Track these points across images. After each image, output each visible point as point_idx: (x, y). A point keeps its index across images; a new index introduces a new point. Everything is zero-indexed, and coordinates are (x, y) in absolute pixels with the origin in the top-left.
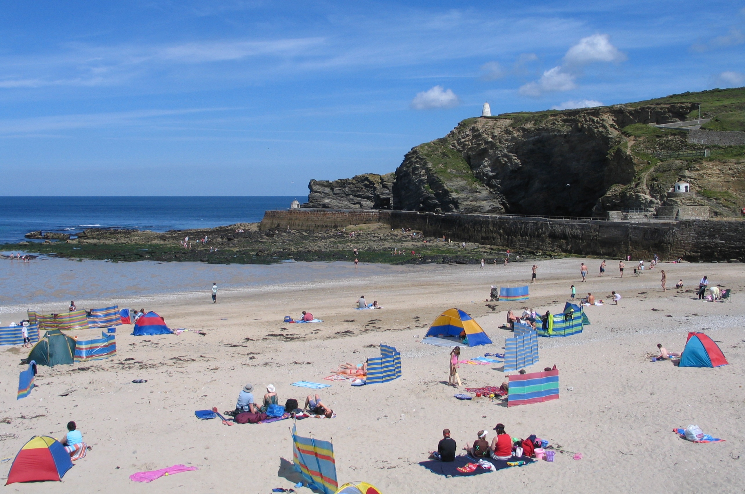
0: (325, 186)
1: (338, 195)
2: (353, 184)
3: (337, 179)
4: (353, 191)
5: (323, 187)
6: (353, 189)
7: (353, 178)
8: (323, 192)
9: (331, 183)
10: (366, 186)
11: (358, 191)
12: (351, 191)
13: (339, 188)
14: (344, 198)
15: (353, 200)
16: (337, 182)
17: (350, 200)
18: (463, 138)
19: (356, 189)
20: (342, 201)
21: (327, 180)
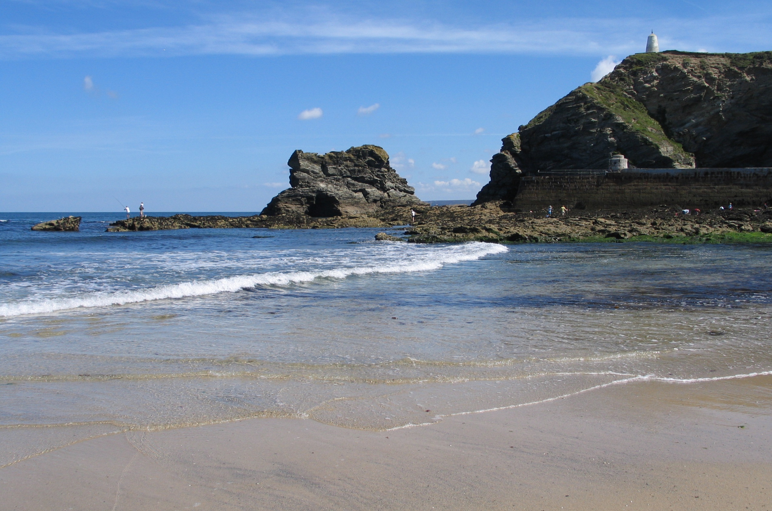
0: (315, 162)
1: (331, 178)
2: (351, 160)
3: (328, 152)
4: (352, 170)
5: (313, 164)
6: (352, 168)
7: (348, 151)
8: (313, 172)
9: (322, 158)
10: (370, 164)
11: (359, 171)
12: (349, 171)
13: (334, 166)
14: (341, 183)
15: (353, 185)
16: (330, 157)
17: (348, 185)
18: (647, 82)
19: (356, 168)
20: (341, 187)
21: (316, 152)
